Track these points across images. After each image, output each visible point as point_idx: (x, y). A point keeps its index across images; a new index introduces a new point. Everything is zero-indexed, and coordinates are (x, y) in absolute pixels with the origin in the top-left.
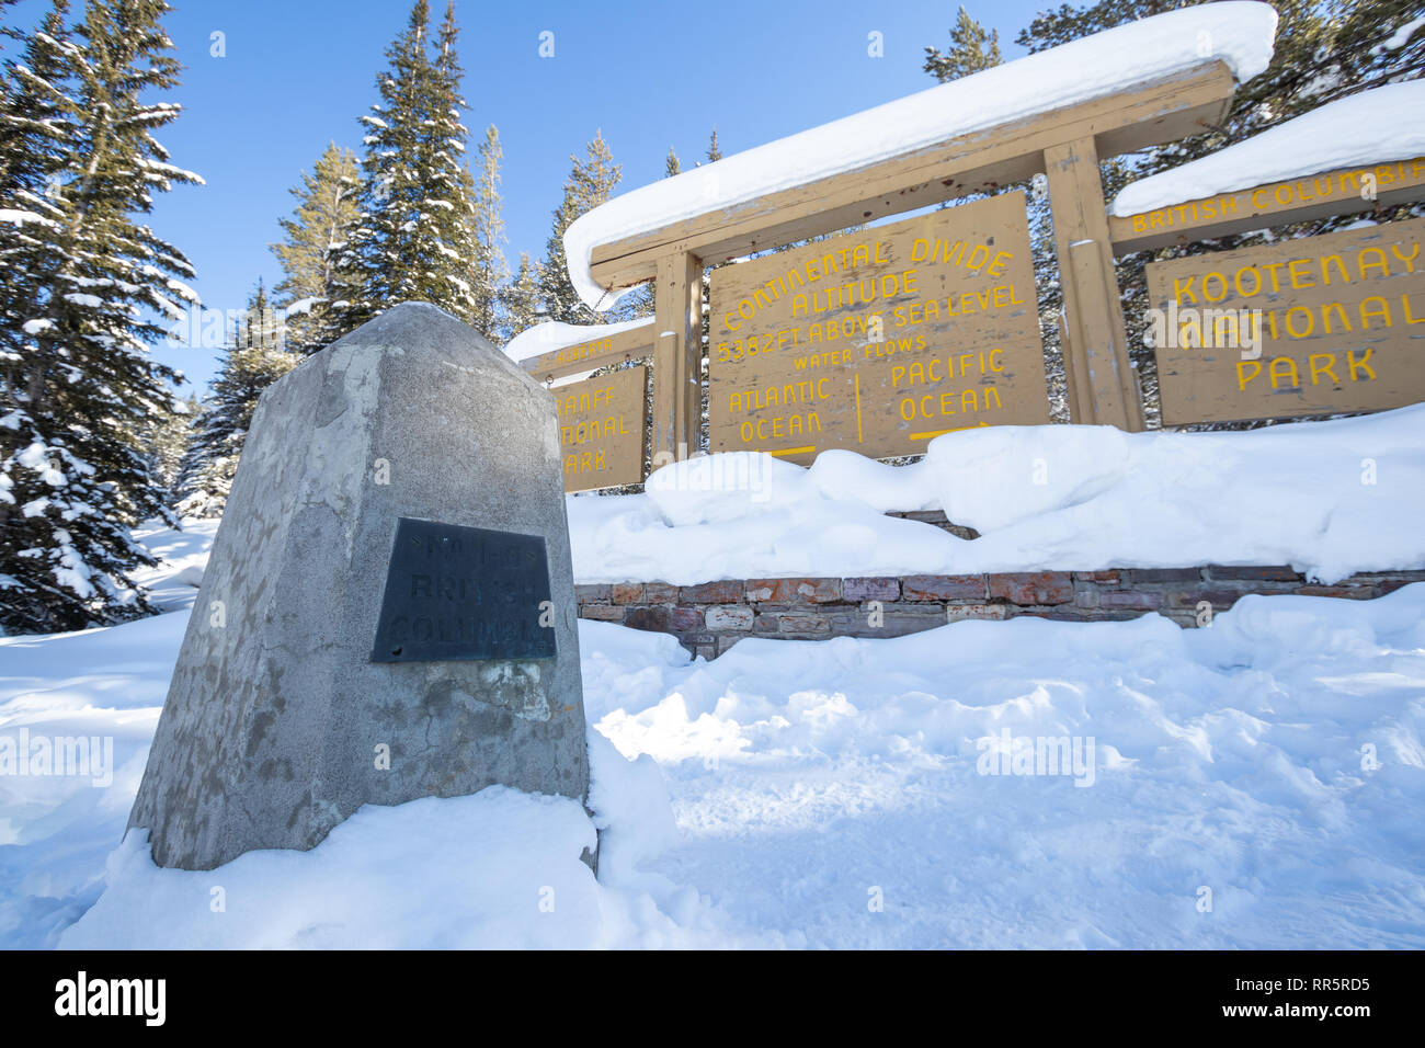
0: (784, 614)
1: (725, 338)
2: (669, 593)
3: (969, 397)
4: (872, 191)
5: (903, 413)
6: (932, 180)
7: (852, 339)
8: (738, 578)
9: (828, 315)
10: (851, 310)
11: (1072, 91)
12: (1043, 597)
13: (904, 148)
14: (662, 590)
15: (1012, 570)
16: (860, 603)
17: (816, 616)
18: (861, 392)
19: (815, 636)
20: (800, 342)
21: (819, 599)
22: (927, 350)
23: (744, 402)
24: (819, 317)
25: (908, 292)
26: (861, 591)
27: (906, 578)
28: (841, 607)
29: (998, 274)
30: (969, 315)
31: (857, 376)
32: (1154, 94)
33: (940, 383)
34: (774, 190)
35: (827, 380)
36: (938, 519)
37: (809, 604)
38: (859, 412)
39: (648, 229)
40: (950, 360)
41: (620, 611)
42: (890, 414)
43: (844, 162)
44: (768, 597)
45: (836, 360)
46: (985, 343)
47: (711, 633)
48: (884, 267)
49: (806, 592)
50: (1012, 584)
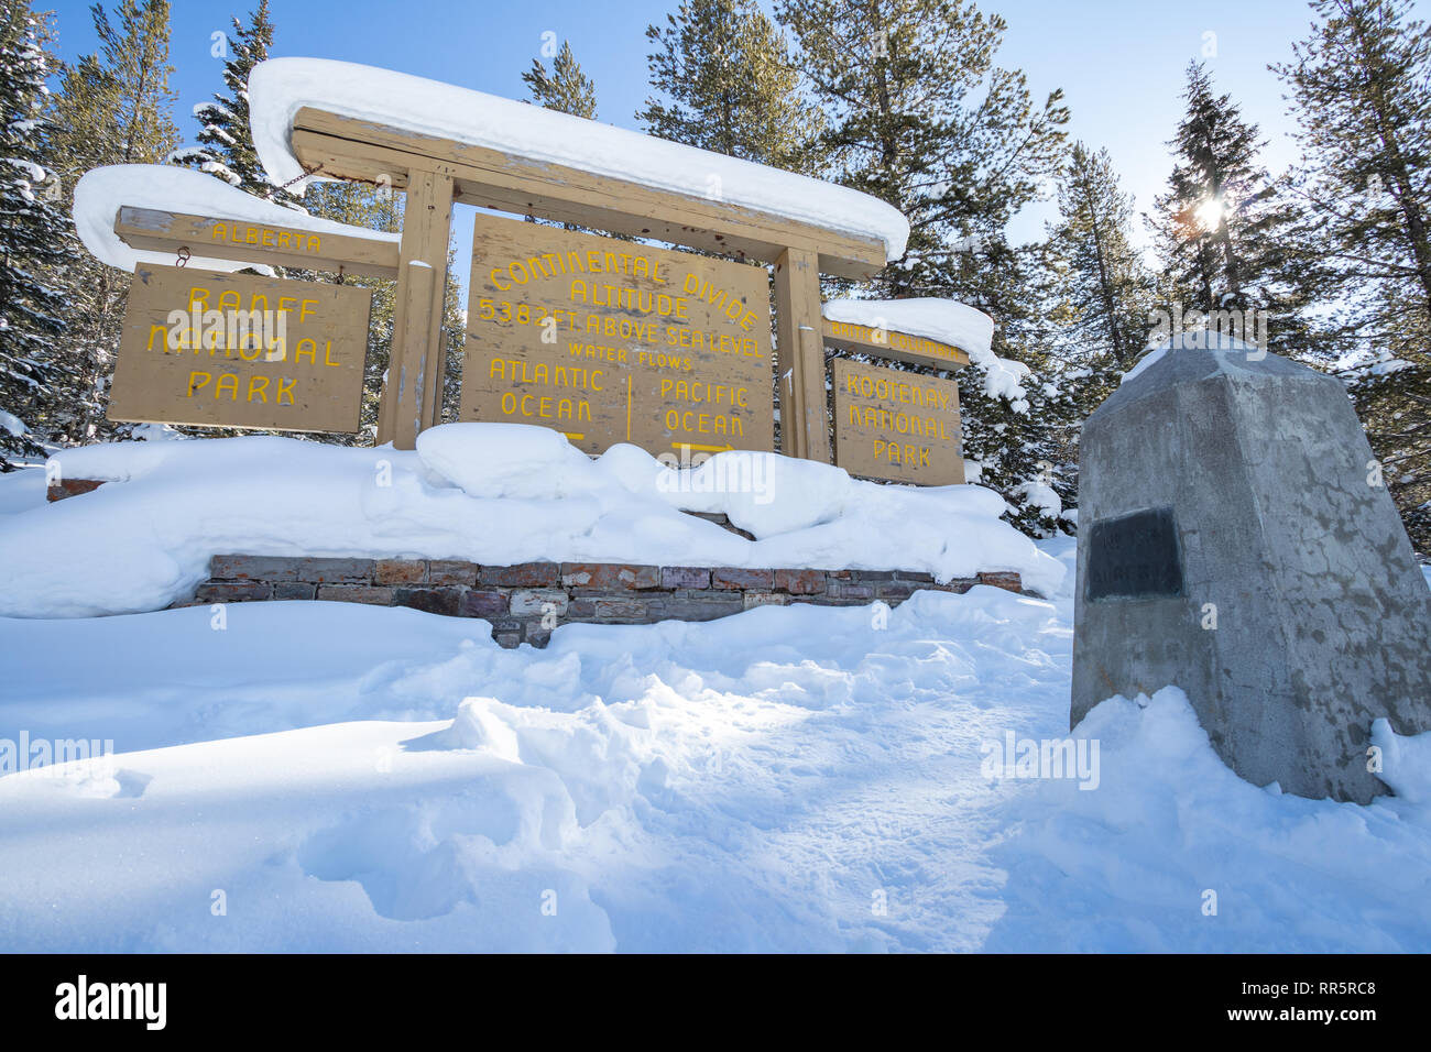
0: (600, 599)
1: (490, 294)
2: (465, 574)
3: (720, 422)
4: (663, 214)
5: (668, 422)
6: (711, 231)
7: (628, 341)
8: (553, 561)
9: (607, 311)
10: (630, 315)
11: (810, 214)
12: (808, 589)
13: (691, 190)
14: (452, 569)
15: (788, 567)
16: (674, 590)
17: (632, 602)
18: (633, 393)
19: (632, 620)
20: (576, 327)
21: (638, 585)
22: (691, 372)
23: (508, 371)
24: (597, 310)
25: (679, 317)
26: (677, 579)
27: (716, 569)
28: (657, 593)
29: (747, 329)
30: (726, 354)
31: (630, 378)
32: (849, 243)
33: (700, 403)
34: (567, 164)
35: (601, 373)
36: (724, 521)
37: (626, 590)
38: (629, 411)
39: (402, 126)
40: (709, 387)
41: (388, 593)
42: (657, 420)
43: (641, 175)
44: (586, 582)
45: (611, 356)
46: (736, 380)
47: (516, 619)
48: (661, 286)
49: (626, 578)
50: (790, 578)
